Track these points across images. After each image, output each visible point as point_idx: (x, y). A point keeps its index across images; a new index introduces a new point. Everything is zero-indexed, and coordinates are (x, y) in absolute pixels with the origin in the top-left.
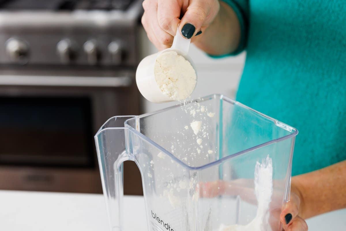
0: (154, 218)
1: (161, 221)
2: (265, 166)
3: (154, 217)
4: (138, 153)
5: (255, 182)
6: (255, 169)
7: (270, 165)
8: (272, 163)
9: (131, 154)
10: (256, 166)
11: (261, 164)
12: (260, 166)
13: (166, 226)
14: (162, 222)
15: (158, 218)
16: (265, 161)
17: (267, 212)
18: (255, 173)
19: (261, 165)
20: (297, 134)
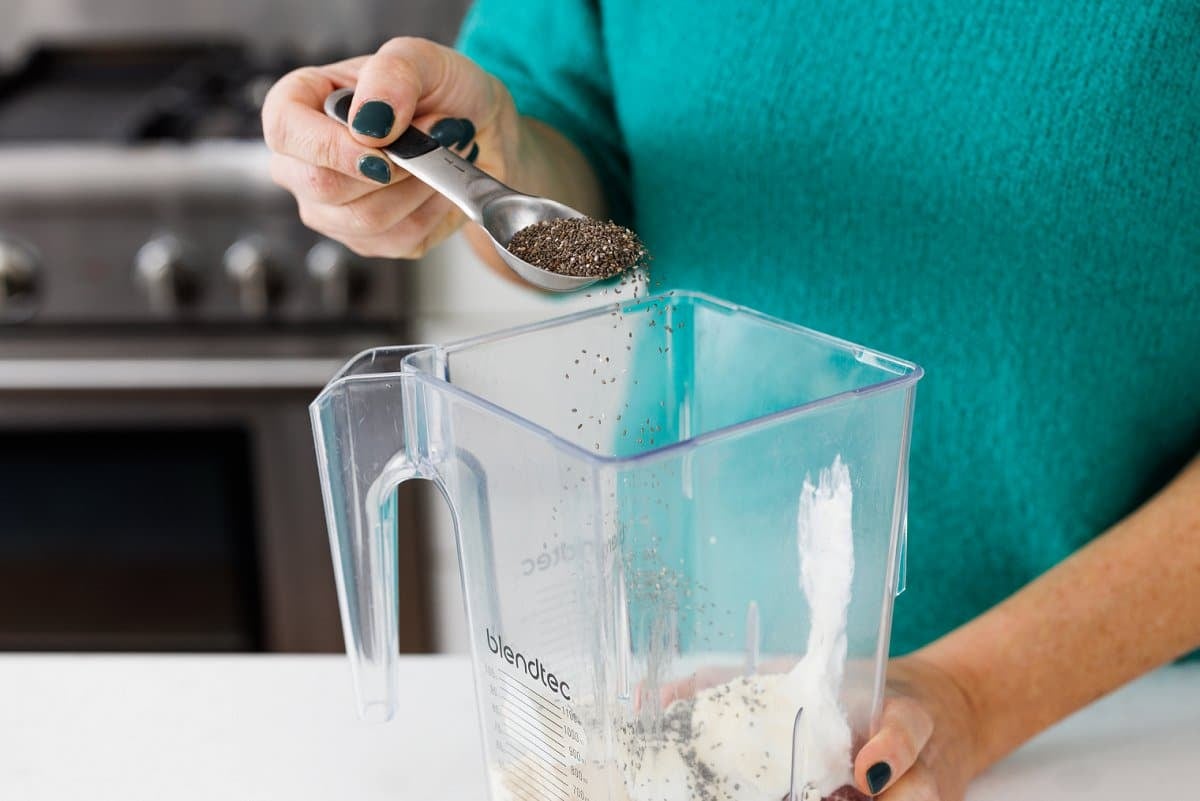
0: (496, 652)
1: (518, 655)
2: (828, 492)
3: (495, 649)
4: (443, 460)
5: (801, 549)
6: (801, 508)
7: (845, 489)
8: (848, 480)
9: (423, 458)
10: (802, 498)
11: (817, 487)
12: (814, 496)
13: (533, 668)
14: (520, 658)
15: (506, 648)
16: (830, 477)
17: (837, 639)
18: (800, 520)
19: (818, 492)
20: (921, 377)
